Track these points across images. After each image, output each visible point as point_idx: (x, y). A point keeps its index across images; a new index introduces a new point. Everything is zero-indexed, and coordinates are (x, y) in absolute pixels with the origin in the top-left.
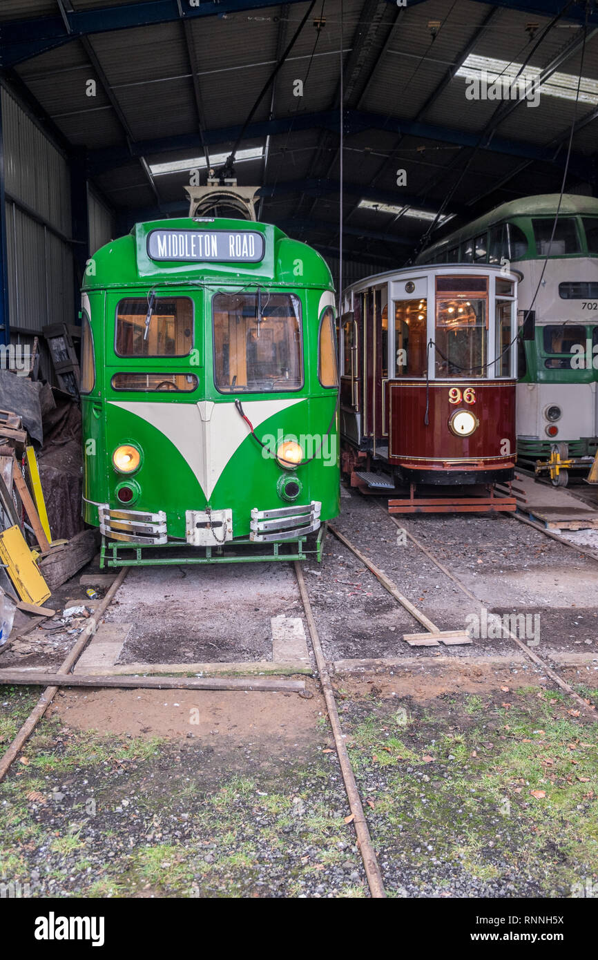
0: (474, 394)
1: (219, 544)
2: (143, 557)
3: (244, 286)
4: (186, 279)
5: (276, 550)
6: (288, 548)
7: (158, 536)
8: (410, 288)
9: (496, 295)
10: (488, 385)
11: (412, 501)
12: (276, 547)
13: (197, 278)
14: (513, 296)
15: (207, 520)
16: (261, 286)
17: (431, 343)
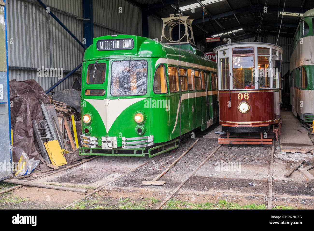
0: (249, 96)
1: (110, 149)
2: (92, 152)
3: (125, 58)
4: (105, 57)
5: (135, 152)
6: (139, 152)
7: (93, 145)
8: (224, 54)
9: (258, 54)
10: (255, 92)
11: (228, 139)
12: (135, 151)
13: (108, 56)
14: (270, 54)
15: (105, 140)
16: (131, 58)
17: (231, 75)
